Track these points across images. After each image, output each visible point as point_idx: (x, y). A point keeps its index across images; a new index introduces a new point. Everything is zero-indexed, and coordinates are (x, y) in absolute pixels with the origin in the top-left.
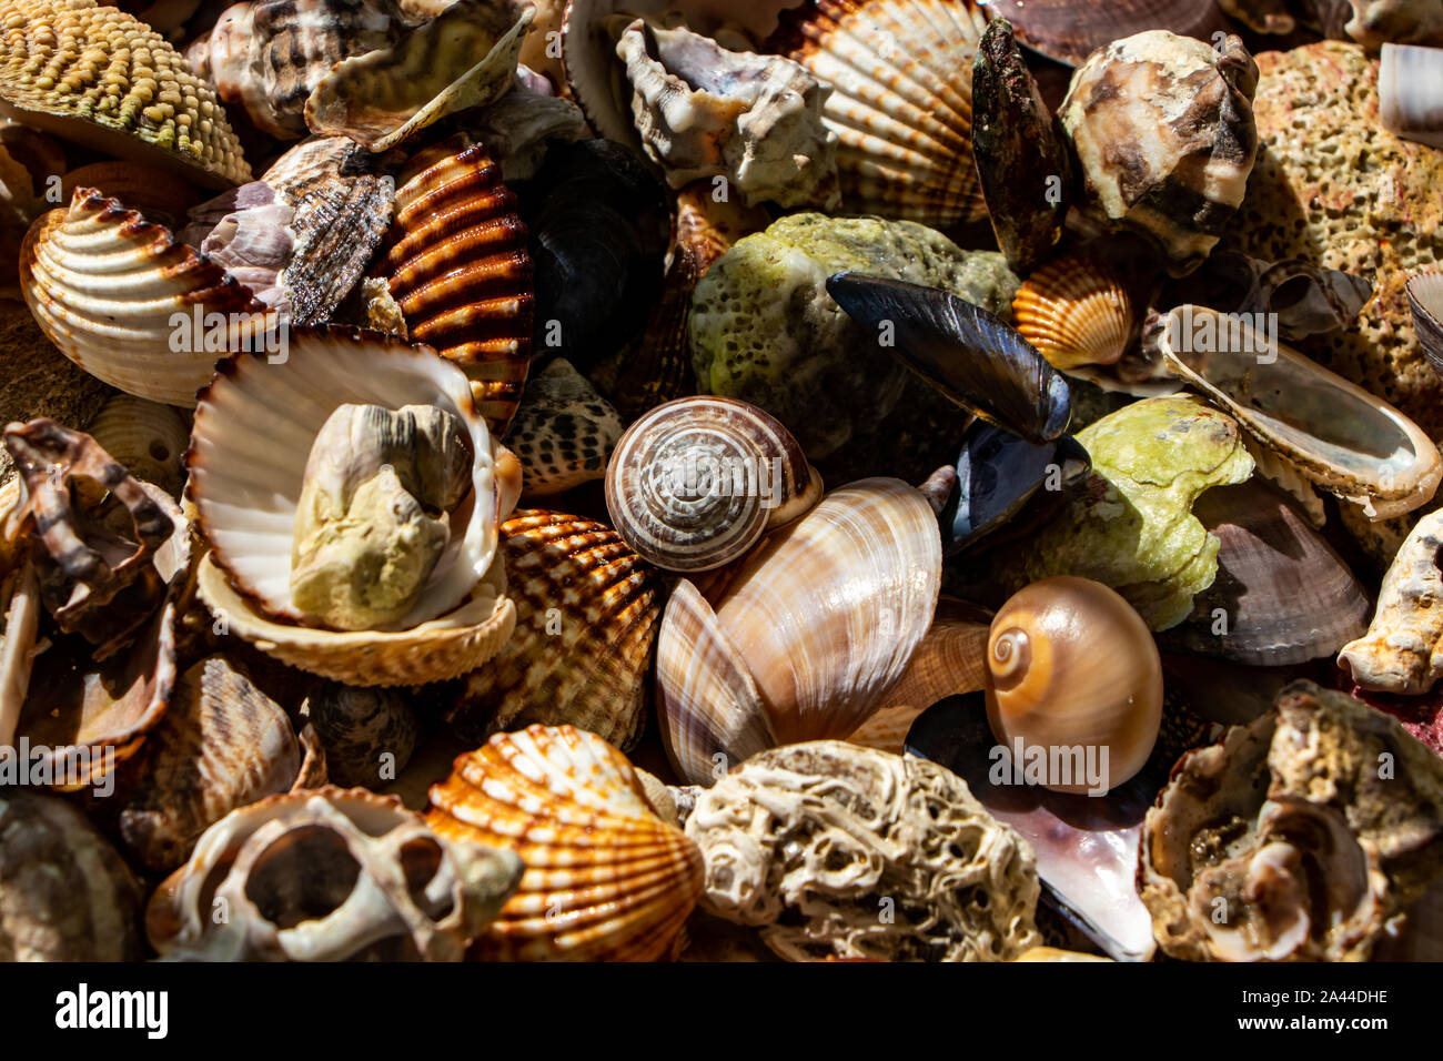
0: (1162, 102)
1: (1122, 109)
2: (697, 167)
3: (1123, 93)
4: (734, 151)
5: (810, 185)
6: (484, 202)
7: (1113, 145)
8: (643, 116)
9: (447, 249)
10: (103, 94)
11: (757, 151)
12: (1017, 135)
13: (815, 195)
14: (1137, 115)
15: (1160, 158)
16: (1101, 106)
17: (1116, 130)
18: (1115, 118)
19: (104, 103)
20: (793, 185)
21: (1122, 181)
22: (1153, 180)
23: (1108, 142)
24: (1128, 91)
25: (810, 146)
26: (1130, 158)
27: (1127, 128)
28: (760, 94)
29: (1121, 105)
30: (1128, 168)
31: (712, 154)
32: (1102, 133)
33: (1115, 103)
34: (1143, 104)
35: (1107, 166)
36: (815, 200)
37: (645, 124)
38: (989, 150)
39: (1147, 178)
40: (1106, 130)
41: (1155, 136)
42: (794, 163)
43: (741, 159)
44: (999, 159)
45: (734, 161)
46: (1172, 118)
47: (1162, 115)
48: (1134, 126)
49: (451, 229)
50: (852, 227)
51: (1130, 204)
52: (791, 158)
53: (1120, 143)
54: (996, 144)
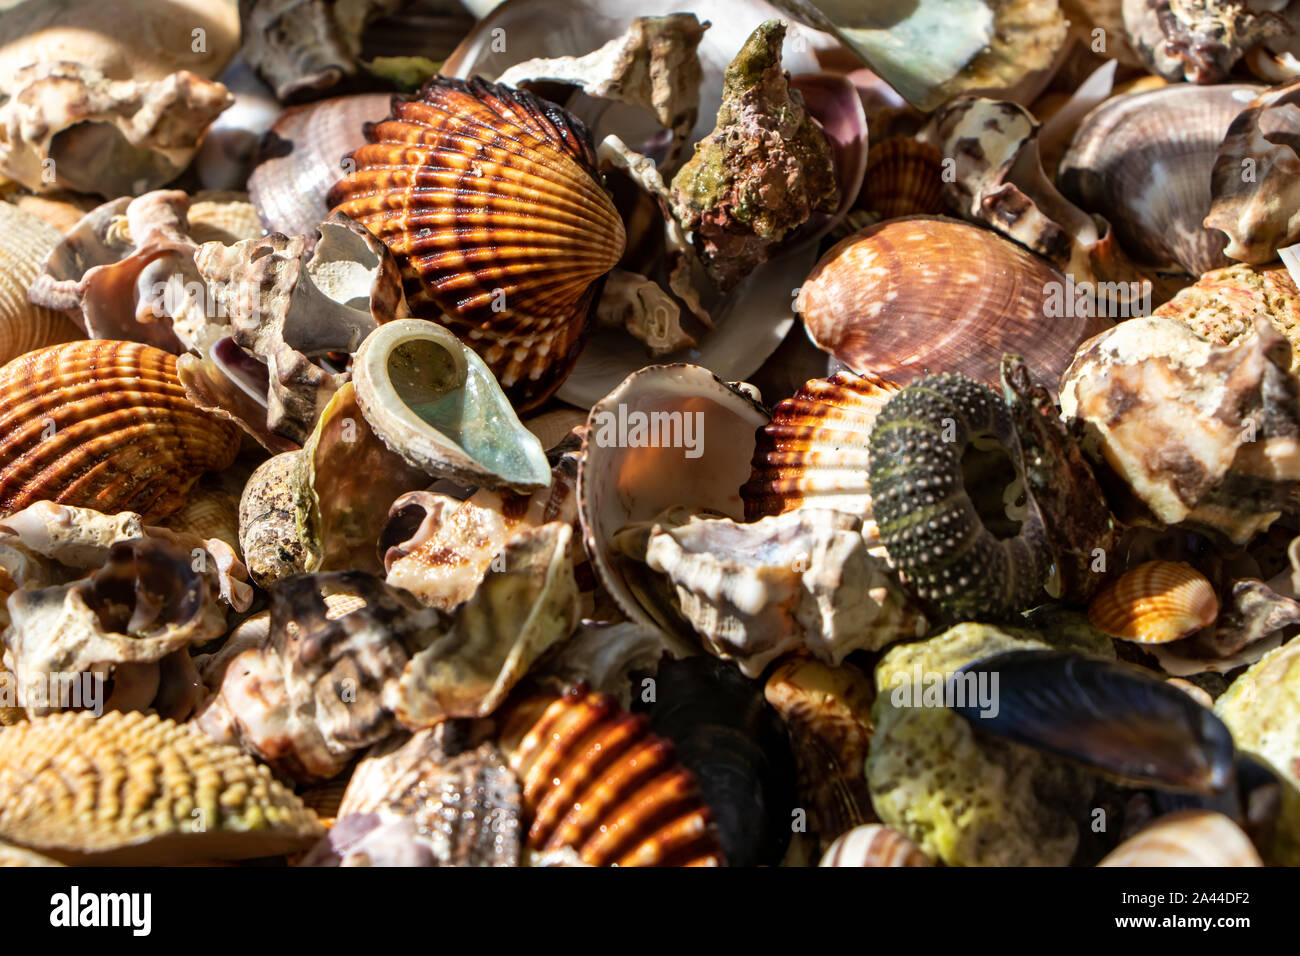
0: (1193, 397)
1: (1150, 414)
2: (773, 646)
3: (1145, 398)
4: (810, 613)
5: (896, 617)
6: (617, 734)
7: (1152, 453)
8: (702, 615)
9: (602, 792)
10: (174, 801)
11: (835, 602)
12: (1064, 462)
13: (903, 624)
14: (1168, 415)
15: (1213, 452)
16: (1126, 417)
17: (1151, 437)
18: (1146, 425)
19: (180, 810)
20: (880, 622)
21: (1176, 486)
22: (1214, 478)
23: (1147, 450)
24: (1148, 393)
25: (877, 577)
26: (1183, 461)
27: (1163, 432)
28: (811, 548)
29: (1147, 411)
30: (1183, 473)
31: (788, 624)
32: (1135, 443)
33: (1140, 411)
34: (1171, 404)
35: (1152, 474)
36: (906, 631)
37: (707, 622)
38: (1047, 484)
39: (1207, 477)
40: (1141, 439)
41: (1200, 433)
42: (872, 602)
43: (820, 617)
44: (1057, 491)
45: (815, 623)
46: (1212, 411)
47: (1197, 410)
48: (1170, 429)
49: (597, 771)
50: (953, 640)
51: (1192, 507)
52: (868, 597)
53: (1161, 449)
54: (1051, 476)
